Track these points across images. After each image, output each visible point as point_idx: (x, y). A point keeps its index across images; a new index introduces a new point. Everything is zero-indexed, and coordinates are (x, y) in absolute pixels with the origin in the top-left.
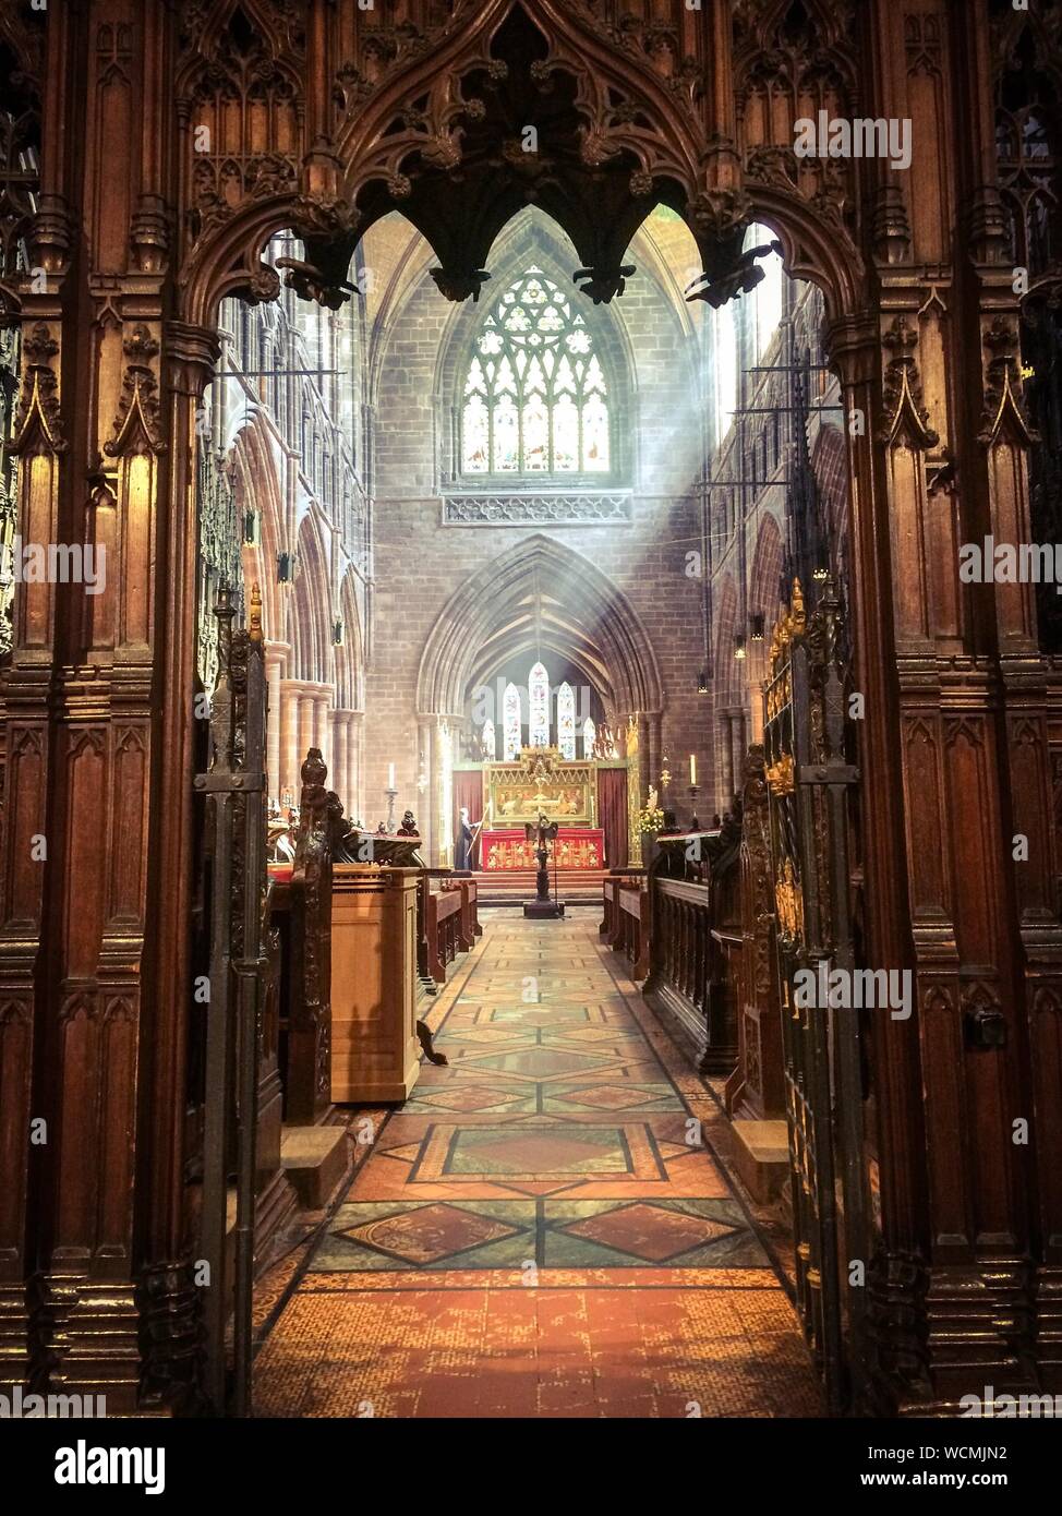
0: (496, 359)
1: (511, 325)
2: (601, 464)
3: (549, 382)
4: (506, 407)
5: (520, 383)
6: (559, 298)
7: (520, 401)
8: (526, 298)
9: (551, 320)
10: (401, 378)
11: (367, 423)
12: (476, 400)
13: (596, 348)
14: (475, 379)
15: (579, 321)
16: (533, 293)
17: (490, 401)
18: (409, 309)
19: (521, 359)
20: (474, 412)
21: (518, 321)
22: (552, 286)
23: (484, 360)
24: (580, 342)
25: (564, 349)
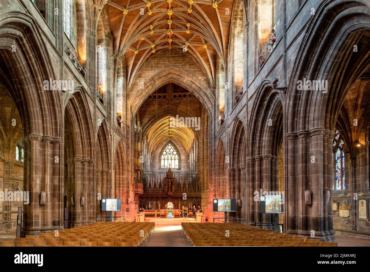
0: (165, 155)
1: (167, 151)
2: (177, 167)
3: (171, 158)
4: (166, 161)
5: (168, 158)
6: (173, 148)
7: (168, 160)
8: (169, 148)
9: (172, 150)
10: (155, 158)
11: (151, 164)
12: (163, 160)
13: (177, 154)
14: (163, 157)
15: (175, 150)
16: (170, 147)
17: (164, 160)
18: (155, 151)
19: (168, 155)
20: (162, 161)
21: (168, 151)
22: (172, 146)
23: (164, 155)
24: (175, 153)
25: (173, 154)
